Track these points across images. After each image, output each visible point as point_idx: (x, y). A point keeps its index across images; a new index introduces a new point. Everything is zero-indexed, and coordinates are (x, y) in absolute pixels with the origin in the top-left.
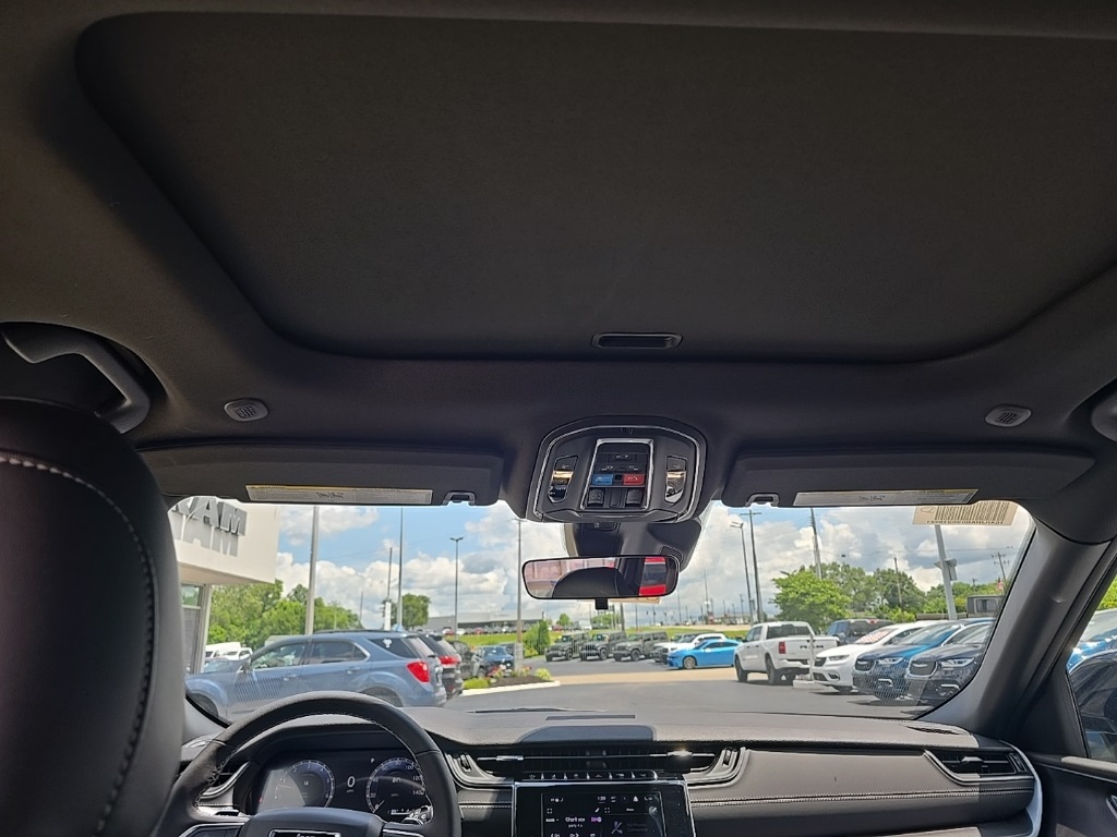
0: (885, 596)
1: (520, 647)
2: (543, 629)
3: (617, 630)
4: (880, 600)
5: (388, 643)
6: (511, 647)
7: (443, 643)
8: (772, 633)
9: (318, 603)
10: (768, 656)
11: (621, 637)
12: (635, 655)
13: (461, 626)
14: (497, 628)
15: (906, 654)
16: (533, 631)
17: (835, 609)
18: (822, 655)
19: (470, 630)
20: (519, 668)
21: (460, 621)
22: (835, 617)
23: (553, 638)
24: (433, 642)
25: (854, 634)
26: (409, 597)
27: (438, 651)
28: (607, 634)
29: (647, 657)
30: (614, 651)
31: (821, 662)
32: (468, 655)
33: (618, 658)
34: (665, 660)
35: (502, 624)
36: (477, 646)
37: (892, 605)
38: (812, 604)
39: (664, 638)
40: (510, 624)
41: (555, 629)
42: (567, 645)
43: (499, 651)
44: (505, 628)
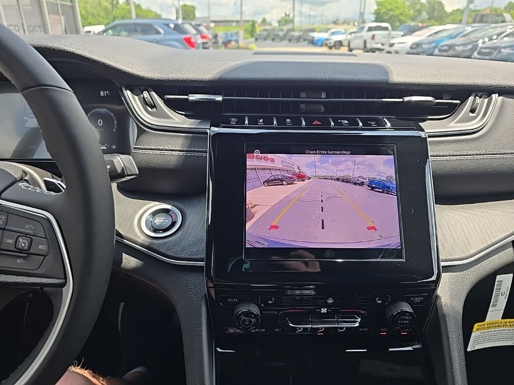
0: (428, 13)
1: (242, 33)
2: (254, 23)
3: (290, 26)
4: (425, 15)
5: (172, 26)
6: (237, 34)
7: (202, 28)
8: (370, 29)
10: (365, 42)
11: (292, 30)
12: (298, 39)
13: (213, 22)
14: (230, 23)
15: (437, 42)
16: (249, 25)
17: (402, 18)
18: (393, 41)
19: (217, 24)
20: (241, 43)
21: (212, 19)
22: (401, 22)
23: (258, 30)
24: (196, 27)
25: (411, 31)
26: (185, 6)
27: (199, 32)
28: (285, 28)
29: (305, 40)
30: (288, 37)
31: (392, 45)
32: (216, 36)
33: (290, 40)
34: (313, 42)
35: (233, 21)
36: (221, 32)
37: (430, 19)
38: (393, 15)
39: (313, 30)
40: (237, 22)
41: (259, 25)
42: (265, 33)
43: (232, 35)
44: (234, 24)
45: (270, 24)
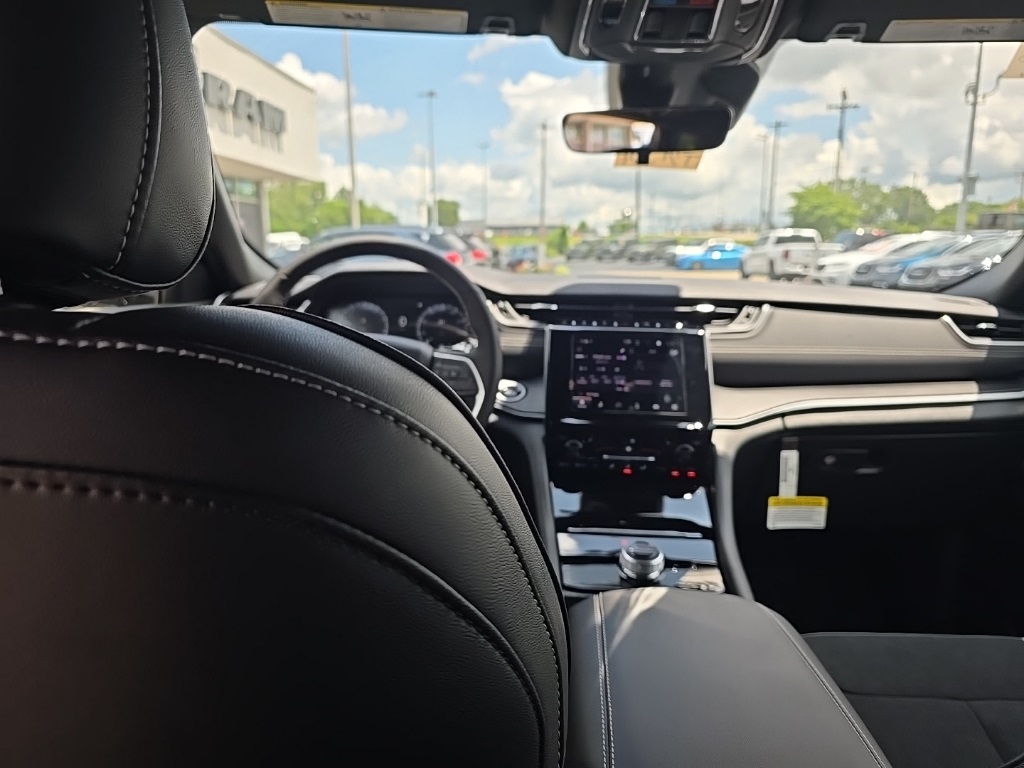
0: (896, 210)
1: (542, 248)
2: (564, 231)
3: (629, 236)
4: (891, 215)
6: (534, 249)
7: (475, 241)
8: (781, 241)
9: (361, 203)
10: (772, 264)
11: (636, 242)
12: (647, 258)
13: (489, 228)
15: (905, 264)
16: (554, 235)
17: (844, 221)
18: (822, 261)
19: (498, 232)
20: (542, 264)
22: (841, 228)
23: (573, 242)
24: (465, 238)
25: (859, 243)
26: (441, 203)
27: (471, 247)
28: (623, 238)
29: (659, 258)
30: (628, 253)
31: (821, 268)
32: (496, 253)
33: (631, 259)
34: (674, 263)
35: (525, 228)
36: (505, 247)
37: (901, 220)
38: (822, 217)
39: (675, 243)
40: (535, 228)
41: (574, 234)
42: (584, 248)
43: (524, 251)
44: (529, 233)
45: (594, 232)
